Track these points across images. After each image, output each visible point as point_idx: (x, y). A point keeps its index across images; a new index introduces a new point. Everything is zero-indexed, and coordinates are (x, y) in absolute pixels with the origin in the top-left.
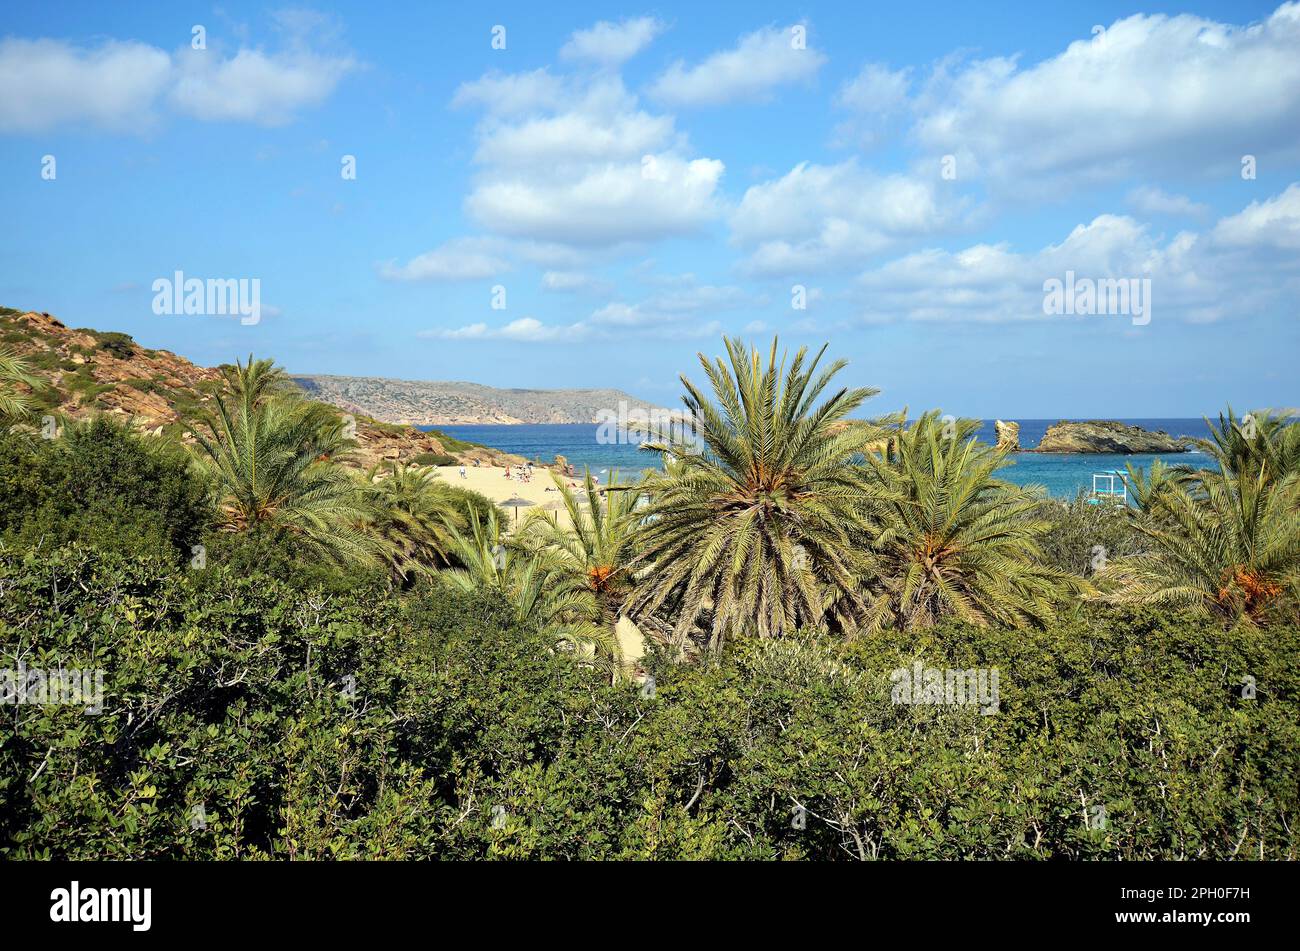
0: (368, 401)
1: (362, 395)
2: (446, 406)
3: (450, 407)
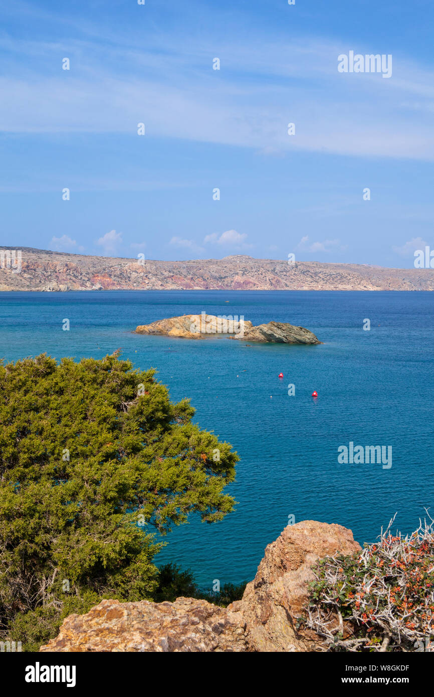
0: (286, 275)
1: (282, 272)
2: (333, 279)
3: (335, 280)
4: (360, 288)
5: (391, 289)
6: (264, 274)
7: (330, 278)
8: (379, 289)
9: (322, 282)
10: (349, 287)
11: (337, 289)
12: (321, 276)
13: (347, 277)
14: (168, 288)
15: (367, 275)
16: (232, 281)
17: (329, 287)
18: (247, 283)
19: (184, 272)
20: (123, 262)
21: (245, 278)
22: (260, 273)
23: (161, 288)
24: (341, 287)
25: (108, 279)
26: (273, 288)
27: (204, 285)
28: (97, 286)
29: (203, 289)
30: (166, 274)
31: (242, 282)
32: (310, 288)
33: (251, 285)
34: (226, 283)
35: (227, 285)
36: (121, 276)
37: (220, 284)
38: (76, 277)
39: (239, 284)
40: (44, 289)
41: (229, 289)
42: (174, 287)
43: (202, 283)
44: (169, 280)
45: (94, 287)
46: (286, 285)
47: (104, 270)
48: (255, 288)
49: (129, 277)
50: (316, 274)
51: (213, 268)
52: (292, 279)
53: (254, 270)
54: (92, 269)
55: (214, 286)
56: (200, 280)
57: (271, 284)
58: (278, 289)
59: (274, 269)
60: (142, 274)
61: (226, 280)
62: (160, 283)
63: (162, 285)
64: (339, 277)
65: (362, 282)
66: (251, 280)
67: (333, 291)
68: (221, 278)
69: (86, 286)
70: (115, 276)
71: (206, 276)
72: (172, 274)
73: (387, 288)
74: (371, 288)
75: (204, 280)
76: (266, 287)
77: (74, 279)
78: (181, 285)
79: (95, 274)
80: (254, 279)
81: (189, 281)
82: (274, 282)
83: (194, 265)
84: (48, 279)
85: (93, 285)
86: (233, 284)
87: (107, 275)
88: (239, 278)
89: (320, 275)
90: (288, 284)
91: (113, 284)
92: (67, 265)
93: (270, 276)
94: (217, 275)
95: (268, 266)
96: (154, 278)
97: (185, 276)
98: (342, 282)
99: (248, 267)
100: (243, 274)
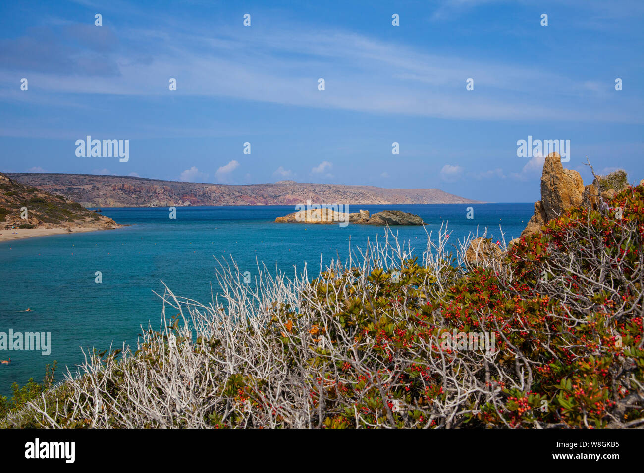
0: (323, 194)
1: (320, 192)
2: (357, 197)
3: (359, 197)
4: (377, 203)
5: (398, 203)
6: (307, 193)
7: (355, 196)
8: (389, 203)
9: (349, 199)
10: (369, 202)
11: (360, 204)
12: (348, 195)
14: (238, 205)
15: (381, 193)
16: (284, 199)
18: (295, 200)
19: (249, 192)
20: (204, 186)
21: (293, 196)
22: (304, 192)
23: (233, 204)
24: (363, 202)
25: (194, 199)
27: (264, 202)
28: (187, 203)
29: (264, 205)
30: (237, 194)
31: (292, 199)
33: (298, 201)
34: (280, 200)
35: (281, 202)
36: (204, 196)
37: (276, 201)
38: (171, 197)
39: (290, 201)
40: (149, 205)
41: (282, 204)
42: (243, 203)
43: (263, 200)
44: (239, 198)
45: (185, 204)
47: (191, 191)
49: (210, 197)
50: (344, 193)
51: (270, 189)
52: (328, 197)
53: (300, 191)
54: (182, 191)
55: (272, 203)
56: (261, 198)
59: (315, 190)
60: (219, 194)
61: (280, 198)
62: (232, 201)
63: (234, 202)
64: (361, 195)
65: (378, 199)
66: (298, 198)
67: (357, 205)
68: (276, 197)
69: (179, 204)
70: (199, 196)
71: (265, 196)
72: (240, 194)
73: (395, 203)
74: (384, 203)
75: (264, 198)
77: (170, 198)
78: (247, 202)
79: (184, 195)
80: (300, 197)
81: (253, 199)
83: (257, 187)
84: (150, 198)
85: (184, 202)
86: (285, 201)
87: (193, 196)
88: (289, 197)
89: (348, 194)
90: (325, 200)
91: (198, 202)
92: (164, 188)
93: (311, 195)
94: (273, 194)
95: (310, 187)
96: (228, 197)
97: (250, 196)
98: (363, 199)
99: (296, 189)
100: (292, 194)
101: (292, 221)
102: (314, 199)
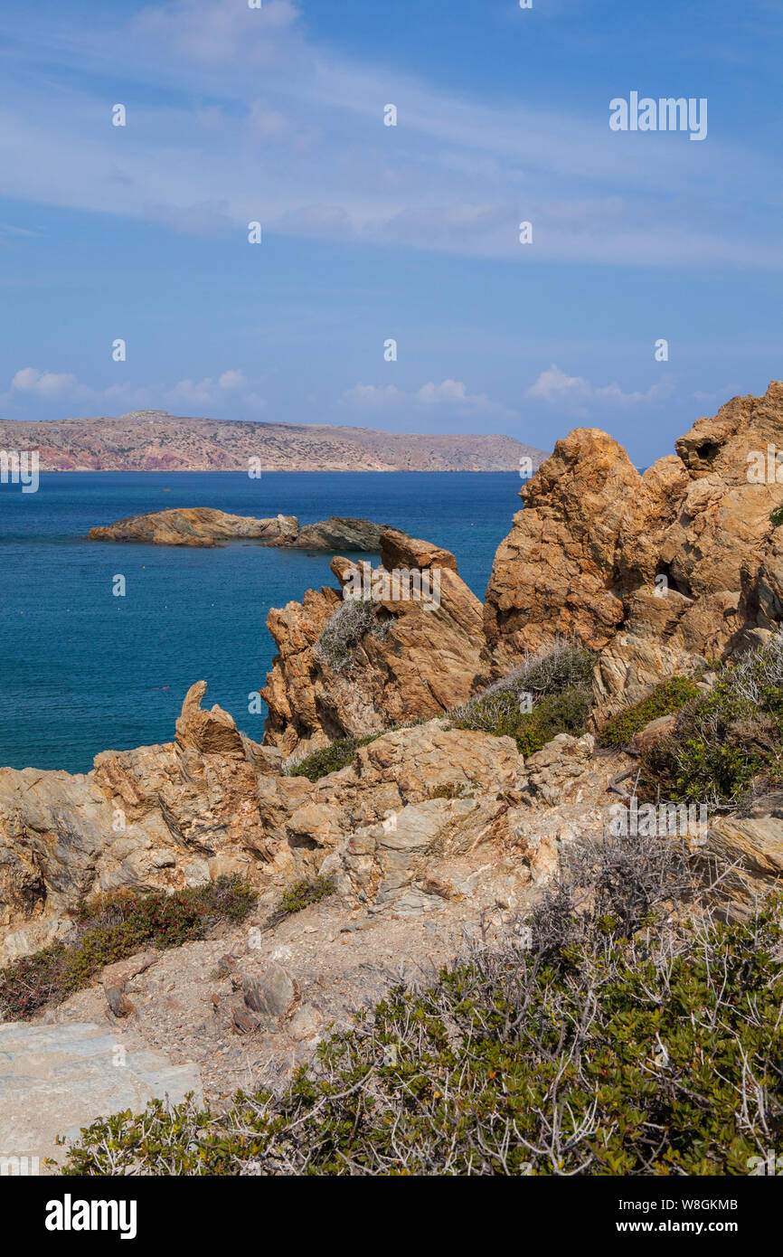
0: (235, 446)
1: (229, 440)
2: (316, 452)
3: (320, 453)
4: (362, 467)
5: (412, 469)
6: (197, 443)
7: (310, 450)
8: (392, 468)
9: (297, 458)
10: (342, 466)
11: (324, 469)
12: (295, 447)
13: (338, 448)
15: (372, 444)
16: (142, 457)
17: (309, 466)
18: (167, 459)
19: (57, 440)
21: (164, 449)
22: (190, 441)
24: (330, 466)
26: (213, 468)
27: (93, 463)
29: (91, 469)
30: (26, 443)
31: (160, 457)
32: (278, 468)
33: (176, 462)
34: (131, 459)
35: (134, 464)
37: (122, 461)
39: (155, 461)
41: (138, 469)
42: (41, 467)
43: (90, 460)
46: (237, 463)
48: (182, 468)
50: (286, 443)
51: (108, 433)
52: (246, 452)
53: (180, 436)
55: (111, 465)
56: (86, 453)
57: (211, 461)
58: (223, 469)
59: (216, 435)
61: (132, 454)
64: (325, 449)
65: (364, 457)
66: (175, 455)
67: (316, 471)
68: (123, 451)
71: (96, 448)
72: (36, 444)
73: (405, 467)
74: (379, 467)
75: (93, 454)
76: (203, 466)
78: (53, 463)
80: (181, 451)
81: (66, 456)
82: (215, 458)
83: (75, 427)
86: (144, 461)
88: (154, 451)
89: (294, 445)
90: (240, 460)
93: (208, 447)
94: (115, 445)
95: (204, 429)
97: (60, 448)
98: (330, 458)
99: (169, 433)
100: (161, 444)
101: (124, 538)
102: (215, 457)
